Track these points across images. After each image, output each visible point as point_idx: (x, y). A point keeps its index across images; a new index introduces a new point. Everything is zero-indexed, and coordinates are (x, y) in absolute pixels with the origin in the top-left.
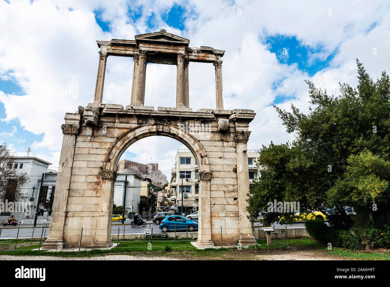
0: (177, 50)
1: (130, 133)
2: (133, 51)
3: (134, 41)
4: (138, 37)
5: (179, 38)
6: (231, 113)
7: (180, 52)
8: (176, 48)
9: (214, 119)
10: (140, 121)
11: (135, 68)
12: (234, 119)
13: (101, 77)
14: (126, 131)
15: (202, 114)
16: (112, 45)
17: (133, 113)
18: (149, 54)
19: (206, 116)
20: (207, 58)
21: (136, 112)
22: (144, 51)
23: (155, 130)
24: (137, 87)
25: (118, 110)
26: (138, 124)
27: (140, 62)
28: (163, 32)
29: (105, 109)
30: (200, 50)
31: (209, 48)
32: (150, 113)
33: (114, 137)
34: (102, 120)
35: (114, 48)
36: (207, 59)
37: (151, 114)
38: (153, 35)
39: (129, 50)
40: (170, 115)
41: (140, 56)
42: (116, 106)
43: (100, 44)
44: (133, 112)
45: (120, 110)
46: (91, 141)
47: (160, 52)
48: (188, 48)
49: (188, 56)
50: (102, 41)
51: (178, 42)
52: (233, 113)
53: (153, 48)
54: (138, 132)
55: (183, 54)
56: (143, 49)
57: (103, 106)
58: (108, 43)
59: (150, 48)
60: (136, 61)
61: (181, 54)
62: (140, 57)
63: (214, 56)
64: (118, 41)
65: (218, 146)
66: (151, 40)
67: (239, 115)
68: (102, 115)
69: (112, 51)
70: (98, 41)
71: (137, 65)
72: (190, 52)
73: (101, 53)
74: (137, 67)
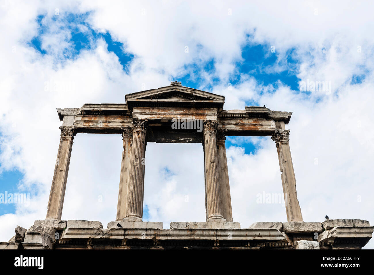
0: (202, 115)
2: (121, 123)
3: (123, 105)
4: (130, 96)
5: (204, 95)
6: (320, 229)
7: (208, 118)
8: (200, 112)
9: (287, 242)
11: (124, 152)
12: (329, 241)
13: (61, 171)
15: (261, 233)
16: (84, 114)
17: (122, 237)
18: (151, 125)
19: (270, 236)
20: (260, 127)
21: (128, 235)
22: (141, 120)
24: (130, 185)
25: (92, 232)
27: (134, 141)
28: (176, 86)
29: (66, 231)
30: (245, 114)
31: (261, 109)
32: (155, 235)
35: (87, 119)
36: (259, 129)
37: (158, 238)
38: (158, 92)
39: (114, 122)
40: (196, 238)
41: (134, 129)
42: (88, 224)
43: (62, 114)
44: (121, 235)
45: (95, 231)
48: (222, 110)
49: (224, 124)
50: (66, 109)
51: (203, 101)
52: (325, 228)
53: (159, 114)
55: (214, 122)
56: (139, 117)
57: (63, 226)
58: (77, 112)
59: (152, 114)
60: (127, 139)
61: (210, 121)
62: (134, 131)
63: (272, 122)
64: (96, 106)
66: (154, 101)
67: (339, 231)
68: (61, 244)
69: (85, 124)
70: (60, 109)
71: (129, 147)
72: (227, 117)
73: (64, 129)
74: (129, 149)
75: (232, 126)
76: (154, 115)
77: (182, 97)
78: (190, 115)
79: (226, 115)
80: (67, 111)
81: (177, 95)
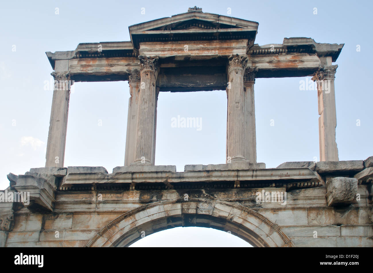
0: (227, 49)
1: (124, 221)
2: (126, 65)
3: (128, 42)
4: (135, 28)
5: (232, 22)
6: (361, 167)
7: (235, 52)
8: (225, 45)
9: (318, 181)
10: (146, 197)
11: (131, 98)
13: (58, 121)
14: (114, 217)
15: (289, 172)
16: (80, 57)
17: (130, 181)
18: (163, 66)
19: (300, 175)
20: (300, 64)
21: (136, 178)
22: (150, 58)
23: (179, 212)
24: (138, 130)
25: (96, 177)
26: (142, 202)
27: (143, 85)
28: (194, 12)
29: (67, 177)
30: (282, 48)
31: (305, 40)
32: (167, 178)
33: (90, 231)
34: (63, 199)
35: (84, 63)
36: (299, 67)
37: (170, 181)
38: (171, 21)
39: (118, 65)
40: (214, 179)
41: (141, 70)
42: (91, 169)
43: (53, 58)
44: (128, 179)
45: (99, 176)
46: (39, 241)
47: (187, 59)
48: (254, 44)
49: (254, 63)
51: (229, 30)
53: (172, 50)
54: (142, 218)
55: (242, 57)
56: (148, 54)
57: (62, 173)
58: (71, 55)
59: (163, 51)
60: (134, 84)
61: (237, 55)
62: (142, 72)
63: (315, 57)
64: (94, 46)
65: (328, 237)
66: (166, 32)
68: (62, 190)
69: (82, 69)
70: (50, 53)
71: (137, 93)
72: (259, 53)
73: (57, 76)
74: (137, 95)
75: (264, 64)
76: (167, 52)
77: (202, 28)
78: (212, 50)
79: (258, 51)
80: (59, 55)
81: (196, 26)
